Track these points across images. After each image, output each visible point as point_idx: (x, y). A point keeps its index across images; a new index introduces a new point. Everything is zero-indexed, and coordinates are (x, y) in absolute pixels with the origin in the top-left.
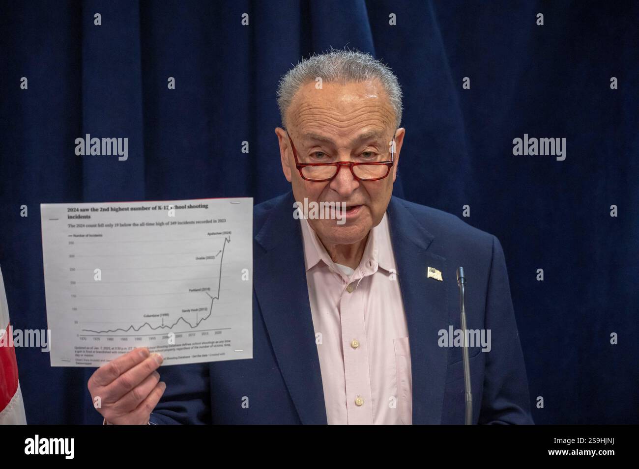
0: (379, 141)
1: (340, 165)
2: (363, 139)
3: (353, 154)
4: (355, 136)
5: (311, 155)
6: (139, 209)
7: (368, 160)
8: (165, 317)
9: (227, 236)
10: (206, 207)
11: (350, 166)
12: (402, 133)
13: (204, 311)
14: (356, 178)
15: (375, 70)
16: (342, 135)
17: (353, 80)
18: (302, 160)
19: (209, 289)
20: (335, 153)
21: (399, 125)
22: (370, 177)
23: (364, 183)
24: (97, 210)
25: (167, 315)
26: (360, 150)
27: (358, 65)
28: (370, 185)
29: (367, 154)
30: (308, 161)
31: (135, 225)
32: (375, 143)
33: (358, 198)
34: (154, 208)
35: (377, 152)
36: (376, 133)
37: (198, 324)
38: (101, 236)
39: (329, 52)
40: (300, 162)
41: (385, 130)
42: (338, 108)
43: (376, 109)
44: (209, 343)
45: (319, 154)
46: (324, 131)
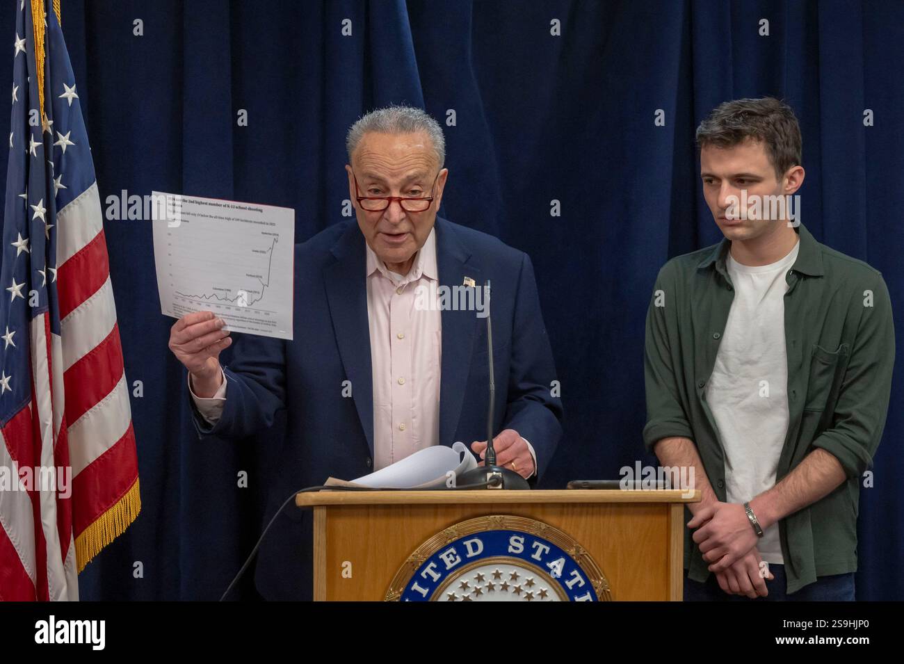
0: (424, 181)
1: (390, 200)
2: (410, 180)
3: (402, 191)
4: (404, 177)
5: (370, 191)
6: (214, 205)
7: (414, 196)
8: (228, 292)
9: (275, 237)
10: (261, 211)
11: (399, 200)
12: (445, 173)
13: (257, 294)
14: (403, 210)
15: (424, 124)
16: (393, 175)
17: (404, 132)
18: (363, 194)
19: (261, 277)
20: (388, 189)
21: (442, 166)
22: (414, 210)
23: (409, 213)
24: (186, 201)
25: (230, 290)
26: (408, 188)
27: (409, 119)
28: (414, 217)
29: (414, 192)
30: (367, 195)
31: (211, 216)
32: (420, 182)
33: (404, 227)
34: (225, 206)
35: (421, 190)
36: (420, 174)
37: (252, 303)
38: (188, 221)
39: (389, 107)
40: (360, 195)
41: (428, 172)
42: (390, 154)
43: (421, 156)
44: (260, 320)
45: (376, 191)
46: (379, 171)
